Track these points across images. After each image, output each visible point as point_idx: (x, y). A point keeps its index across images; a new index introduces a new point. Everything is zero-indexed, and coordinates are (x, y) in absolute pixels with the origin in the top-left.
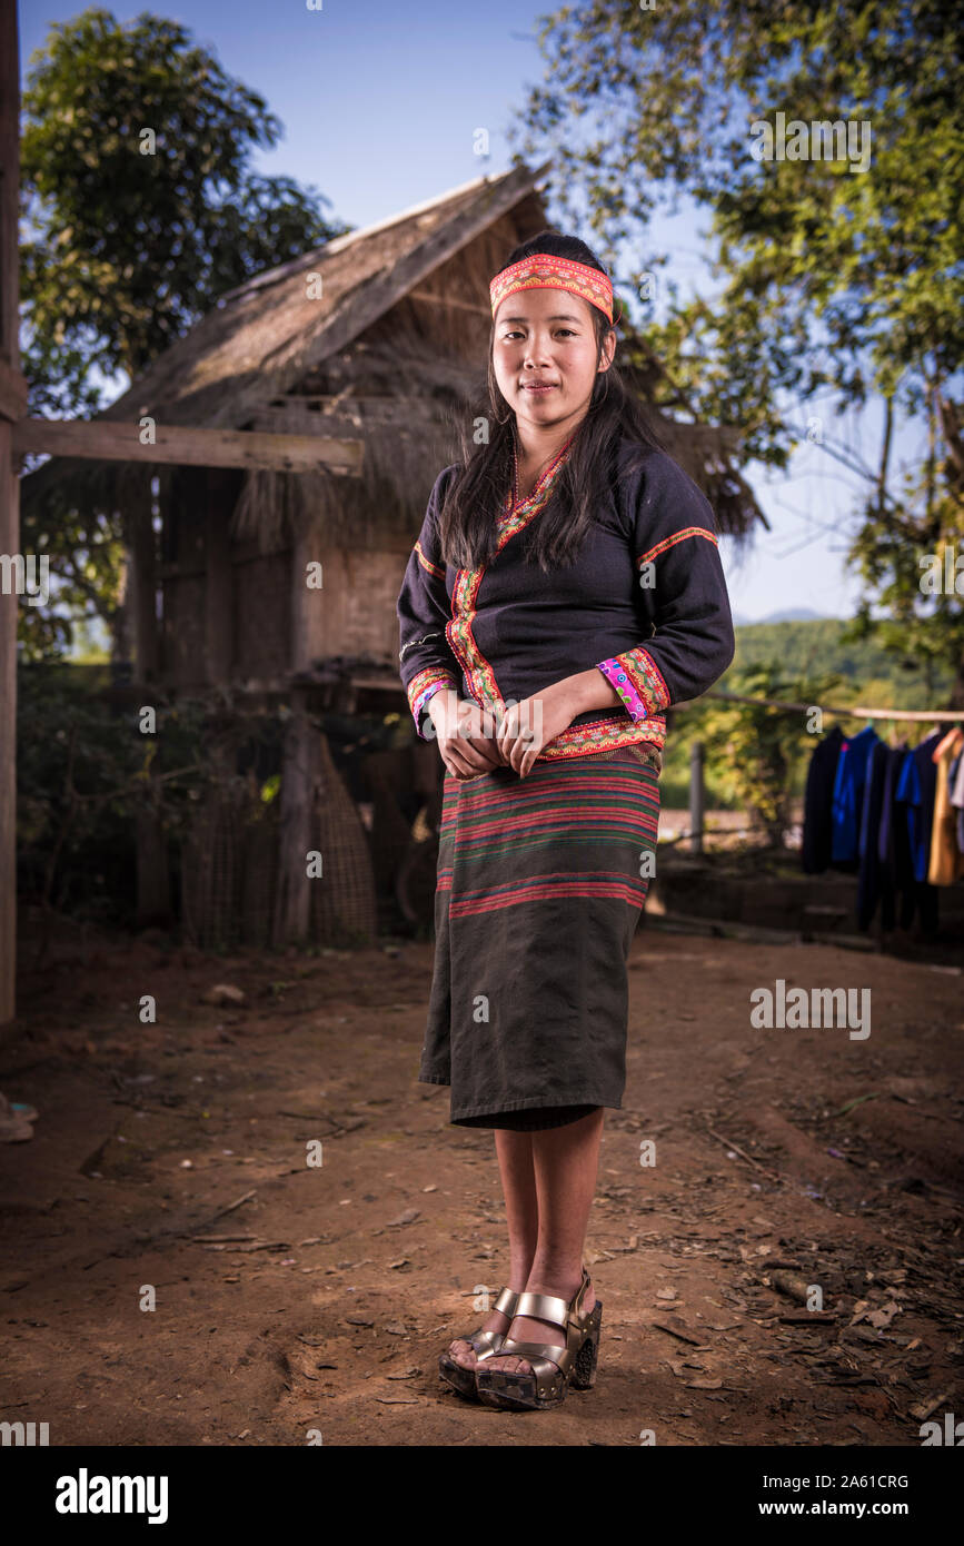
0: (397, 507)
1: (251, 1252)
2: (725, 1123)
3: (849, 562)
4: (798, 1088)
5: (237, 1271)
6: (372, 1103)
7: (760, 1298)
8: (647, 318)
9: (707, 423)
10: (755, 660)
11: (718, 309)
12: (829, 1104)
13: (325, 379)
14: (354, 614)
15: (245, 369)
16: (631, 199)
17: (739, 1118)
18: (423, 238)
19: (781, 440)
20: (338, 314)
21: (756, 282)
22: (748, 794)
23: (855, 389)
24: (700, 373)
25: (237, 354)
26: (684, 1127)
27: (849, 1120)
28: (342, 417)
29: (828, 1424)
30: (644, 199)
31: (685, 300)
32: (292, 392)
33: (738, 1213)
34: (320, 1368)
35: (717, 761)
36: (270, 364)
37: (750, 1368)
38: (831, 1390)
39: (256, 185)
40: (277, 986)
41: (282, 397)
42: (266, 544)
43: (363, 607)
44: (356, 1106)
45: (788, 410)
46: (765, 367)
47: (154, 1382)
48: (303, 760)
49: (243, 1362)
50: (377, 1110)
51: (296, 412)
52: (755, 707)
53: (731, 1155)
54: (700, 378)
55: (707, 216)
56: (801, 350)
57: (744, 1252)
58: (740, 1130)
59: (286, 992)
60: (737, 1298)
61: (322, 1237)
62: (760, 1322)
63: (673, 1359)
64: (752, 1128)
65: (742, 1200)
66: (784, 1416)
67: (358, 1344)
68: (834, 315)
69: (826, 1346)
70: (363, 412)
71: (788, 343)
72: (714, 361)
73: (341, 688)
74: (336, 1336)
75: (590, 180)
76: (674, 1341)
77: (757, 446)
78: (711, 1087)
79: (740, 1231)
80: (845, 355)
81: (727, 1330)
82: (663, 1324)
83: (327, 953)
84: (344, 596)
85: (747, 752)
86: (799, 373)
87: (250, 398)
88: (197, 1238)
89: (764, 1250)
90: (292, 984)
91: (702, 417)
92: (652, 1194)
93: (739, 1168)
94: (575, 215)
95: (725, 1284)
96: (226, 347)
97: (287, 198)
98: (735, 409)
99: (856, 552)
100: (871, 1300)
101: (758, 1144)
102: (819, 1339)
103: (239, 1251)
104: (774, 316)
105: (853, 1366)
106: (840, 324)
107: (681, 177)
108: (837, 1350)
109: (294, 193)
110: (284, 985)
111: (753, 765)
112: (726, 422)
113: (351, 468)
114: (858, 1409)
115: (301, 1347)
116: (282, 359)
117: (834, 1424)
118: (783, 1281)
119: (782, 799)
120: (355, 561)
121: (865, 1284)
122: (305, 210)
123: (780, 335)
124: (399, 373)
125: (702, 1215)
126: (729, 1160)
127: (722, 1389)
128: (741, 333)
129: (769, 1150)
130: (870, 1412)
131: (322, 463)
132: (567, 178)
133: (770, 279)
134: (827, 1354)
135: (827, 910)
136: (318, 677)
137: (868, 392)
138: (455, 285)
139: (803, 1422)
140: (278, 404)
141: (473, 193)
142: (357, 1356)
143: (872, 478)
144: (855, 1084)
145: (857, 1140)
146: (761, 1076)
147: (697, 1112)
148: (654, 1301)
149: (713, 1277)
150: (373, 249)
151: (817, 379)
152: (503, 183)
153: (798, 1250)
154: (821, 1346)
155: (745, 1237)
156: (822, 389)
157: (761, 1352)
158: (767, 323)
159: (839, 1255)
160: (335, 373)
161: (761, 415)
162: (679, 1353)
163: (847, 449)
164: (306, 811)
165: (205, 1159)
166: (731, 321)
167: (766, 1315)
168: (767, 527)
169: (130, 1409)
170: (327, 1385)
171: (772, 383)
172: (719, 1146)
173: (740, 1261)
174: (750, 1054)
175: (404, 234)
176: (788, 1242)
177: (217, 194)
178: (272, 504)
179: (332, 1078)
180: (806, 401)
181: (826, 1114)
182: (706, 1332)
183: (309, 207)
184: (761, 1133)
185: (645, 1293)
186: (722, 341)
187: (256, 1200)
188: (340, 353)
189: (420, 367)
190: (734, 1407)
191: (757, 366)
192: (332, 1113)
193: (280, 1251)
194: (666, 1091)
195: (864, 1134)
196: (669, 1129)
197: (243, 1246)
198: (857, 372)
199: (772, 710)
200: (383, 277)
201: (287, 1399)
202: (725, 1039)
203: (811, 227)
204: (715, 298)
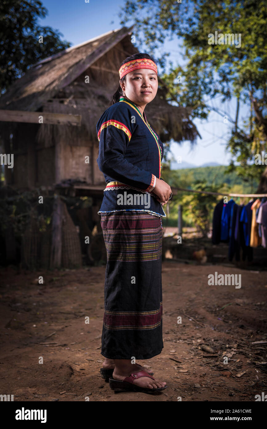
0: (87, 132)
1: (57, 346)
2: (189, 312)
3: (227, 148)
4: (210, 302)
5: (53, 351)
6: (86, 310)
7: (198, 352)
8: (163, 73)
9: (182, 105)
10: (198, 179)
11: (185, 69)
12: (219, 307)
13: (65, 93)
14: (74, 166)
15: (40, 90)
16: (158, 35)
17: (193, 311)
18: (94, 50)
19: (205, 110)
20: (68, 73)
21: (197, 61)
22: (196, 221)
23: (228, 95)
24: (180, 89)
25: (37, 85)
26: (177, 313)
27: (224, 311)
28: (70, 105)
29: (215, 379)
30: (162, 36)
31: (175, 67)
32: (54, 97)
33: (192, 333)
34: (81, 370)
35: (186, 211)
36: (47, 89)
37: (195, 367)
38: (216, 371)
39: (39, 29)
40: (54, 278)
41: (52, 99)
42: (47, 144)
43: (77, 164)
44: (82, 310)
45: (207, 101)
46: (200, 88)
47: (38, 373)
48: (59, 211)
49: (61, 368)
50: (88, 311)
51: (56, 104)
52: (198, 194)
53: (190, 320)
54: (180, 91)
55: (181, 41)
56: (211, 83)
57: (194, 342)
58: (193, 314)
59: (57, 280)
60: (192, 352)
61: (76, 342)
62: (198, 357)
63: (175, 366)
64: (196, 313)
65: (193, 330)
66: (203, 377)
67: (90, 364)
68: (221, 71)
69: (215, 362)
70: (77, 103)
71: (207, 80)
72: (184, 86)
73: (71, 189)
74: (84, 363)
75: (145, 29)
76: (175, 362)
77: (198, 112)
78: (185, 303)
79: (193, 337)
80: (225, 84)
81: (189, 359)
82: (172, 358)
83: (67, 270)
84: (71, 160)
85: (196, 208)
86: (210, 90)
87: (42, 99)
88: (41, 343)
89: (199, 341)
90: (59, 278)
91: (181, 103)
92: (168, 329)
93: (193, 323)
94: (140, 41)
95: (188, 349)
96: (33, 83)
97: (49, 34)
98: (191, 100)
99: (229, 145)
100: (227, 351)
101: (198, 317)
102: (213, 360)
103: (53, 346)
104: (203, 71)
105: (222, 366)
106: (222, 74)
107: (173, 29)
108: (218, 363)
109: (51, 32)
110: (57, 278)
111: (197, 212)
112: (188, 105)
113: (78, 123)
114: (223, 375)
115: (75, 365)
116: (52, 87)
117: (217, 379)
118: (204, 347)
119: (207, 222)
120: (74, 149)
121: (226, 348)
122: (55, 38)
123: (205, 78)
124: (87, 91)
125: (182, 334)
126: (190, 321)
127: (187, 372)
128: (192, 77)
129: (201, 318)
130: (226, 376)
131: (69, 122)
132: (138, 29)
133: (201, 60)
134: (215, 364)
135: (220, 256)
136: (63, 186)
137: (231, 95)
138: (104, 64)
139: (208, 379)
140: (50, 101)
141: (109, 35)
142: (90, 367)
143: (233, 122)
144: (226, 301)
145: (226, 316)
146: (199, 299)
147: (181, 310)
148: (169, 353)
149: (185, 347)
150: (79, 53)
151: (216, 91)
152: (119, 32)
153: (208, 341)
154: (213, 362)
155: (194, 338)
156: (218, 95)
157: (198, 364)
158: (200, 74)
159: (219, 342)
160: (68, 91)
161: (199, 103)
162: (176, 365)
163: (225, 113)
164: (60, 227)
165: (39, 325)
166: (189, 74)
167: (199, 355)
168: (201, 138)
169: (32, 379)
170: (83, 373)
171: (202, 92)
172: (187, 318)
173: (192, 344)
174: (196, 294)
175: (88, 48)
176: (205, 339)
177: (27, 32)
178: (49, 132)
179: (74, 303)
180: (213, 98)
181: (217, 309)
182: (183, 360)
183: (56, 36)
184: (199, 314)
185: (167, 351)
186: (186, 80)
187: (56, 334)
188: (69, 85)
189: (94, 89)
190: (191, 376)
191: (197, 87)
192: (75, 312)
193: (65, 346)
194: (172, 304)
195: (228, 314)
196: (173, 314)
197: (54, 345)
198: (228, 89)
199: (203, 195)
200: (82, 61)
201: (73, 376)
202: (189, 290)
203: (213, 46)
204: (184, 66)
